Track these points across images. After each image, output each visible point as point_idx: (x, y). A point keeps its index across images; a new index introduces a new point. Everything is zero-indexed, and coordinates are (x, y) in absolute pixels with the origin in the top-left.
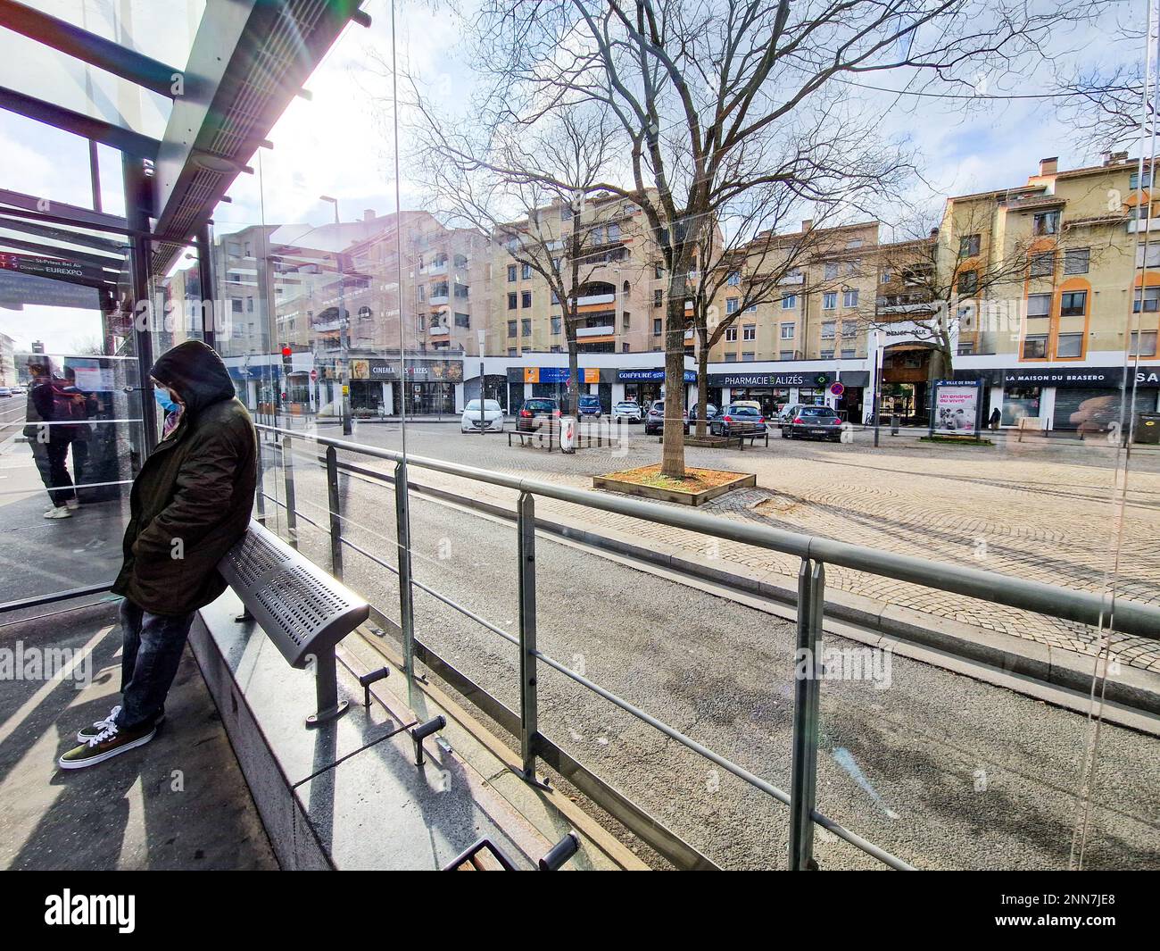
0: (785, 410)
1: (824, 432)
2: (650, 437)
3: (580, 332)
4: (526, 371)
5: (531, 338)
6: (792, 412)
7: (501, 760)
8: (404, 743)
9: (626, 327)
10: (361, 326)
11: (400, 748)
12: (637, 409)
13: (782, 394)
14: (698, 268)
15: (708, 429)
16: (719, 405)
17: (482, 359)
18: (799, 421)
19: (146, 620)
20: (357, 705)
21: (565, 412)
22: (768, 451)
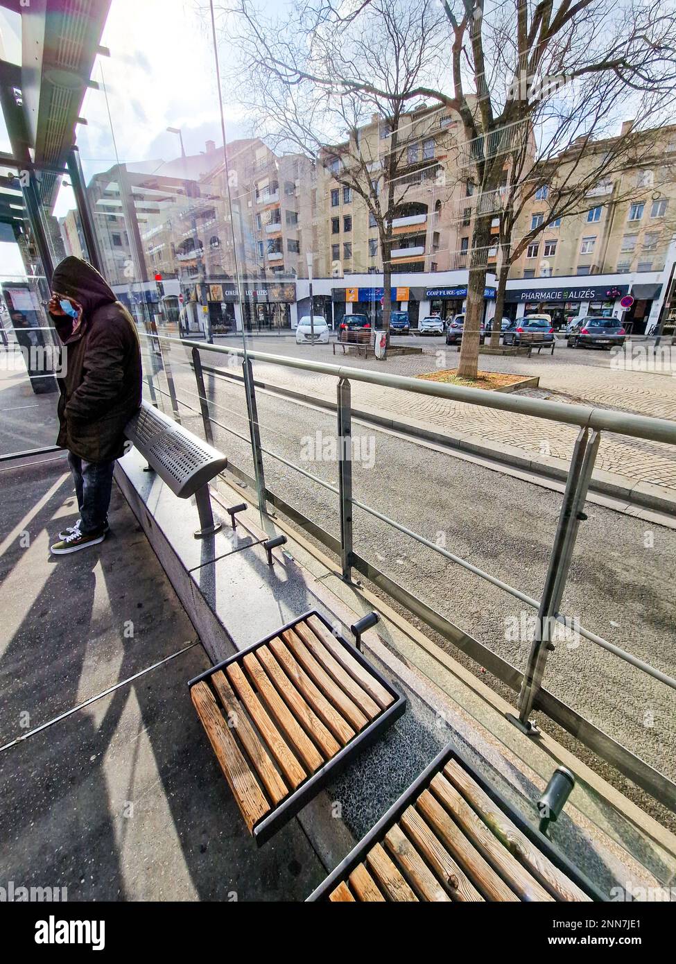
0: (574, 321)
1: (608, 342)
2: (450, 347)
3: (394, 253)
4: (347, 291)
5: (352, 260)
6: (580, 324)
7: (327, 568)
8: (260, 551)
9: (435, 247)
10: (214, 255)
11: (257, 554)
12: (441, 323)
13: (573, 307)
14: (508, 181)
15: (501, 341)
16: (513, 319)
17: (311, 281)
18: (586, 332)
19: (84, 466)
20: (227, 526)
21: (379, 326)
22: (553, 358)
